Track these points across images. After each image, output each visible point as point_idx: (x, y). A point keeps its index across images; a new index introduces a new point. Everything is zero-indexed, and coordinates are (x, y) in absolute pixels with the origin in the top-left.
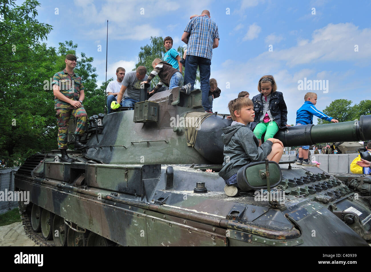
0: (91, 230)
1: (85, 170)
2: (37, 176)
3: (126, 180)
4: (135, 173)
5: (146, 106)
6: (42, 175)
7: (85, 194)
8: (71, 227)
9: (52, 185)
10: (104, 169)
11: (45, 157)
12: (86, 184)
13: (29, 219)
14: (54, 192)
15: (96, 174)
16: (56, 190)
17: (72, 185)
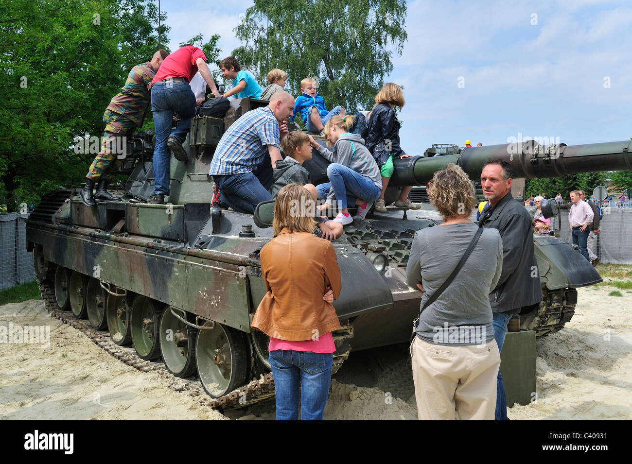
0: (132, 290)
1: (124, 211)
2: (61, 223)
3: (170, 223)
4: (178, 213)
5: (204, 124)
6: (68, 221)
7: (125, 243)
8: (109, 292)
9: (83, 235)
10: (146, 210)
11: (72, 193)
12: (127, 231)
13: (52, 292)
14: (86, 244)
15: (138, 216)
16: (89, 241)
17: (110, 233)
